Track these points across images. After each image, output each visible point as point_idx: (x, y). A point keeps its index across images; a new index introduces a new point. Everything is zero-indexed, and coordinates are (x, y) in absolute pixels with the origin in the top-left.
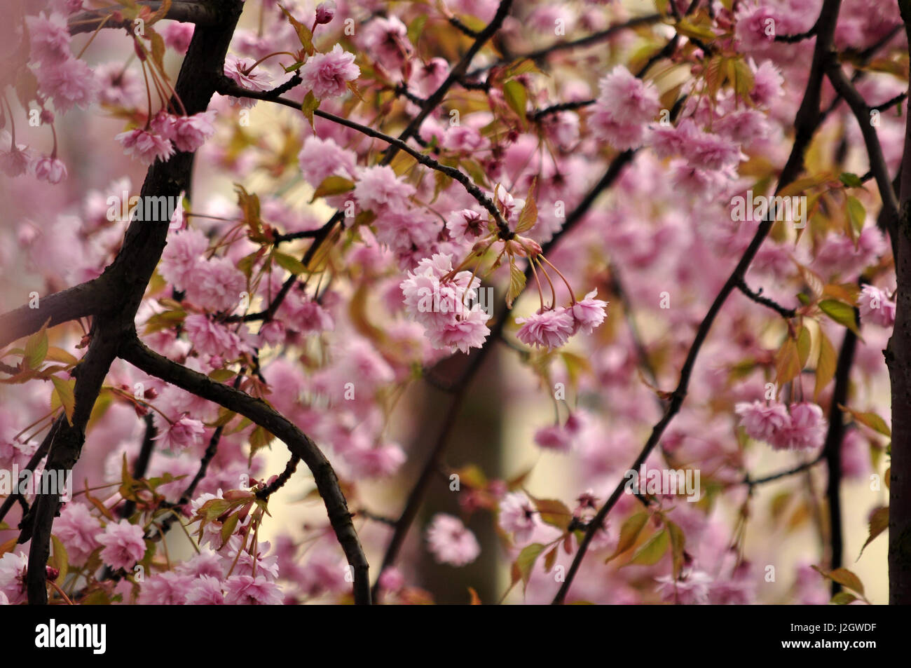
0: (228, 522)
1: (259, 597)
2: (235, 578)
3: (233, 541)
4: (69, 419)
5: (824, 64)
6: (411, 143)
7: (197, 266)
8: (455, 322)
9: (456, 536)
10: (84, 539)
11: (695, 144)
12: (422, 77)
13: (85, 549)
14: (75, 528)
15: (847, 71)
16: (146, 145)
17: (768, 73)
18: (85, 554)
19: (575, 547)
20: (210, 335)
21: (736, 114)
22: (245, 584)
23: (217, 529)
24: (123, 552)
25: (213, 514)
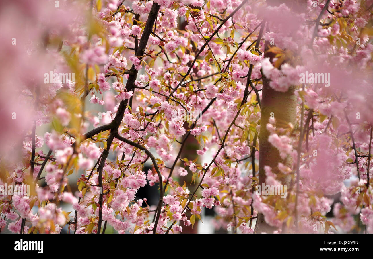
0: (136, 168)
2: (137, 179)
4: (106, 149)
5: (249, 83)
6: (171, 97)
7: (131, 121)
8: (179, 131)
9: (184, 171)
10: (110, 172)
11: (225, 97)
12: (174, 84)
15: (254, 84)
16: (120, 98)
17: (239, 84)
18: (110, 175)
19: (203, 174)
20: (133, 134)
21: (233, 91)
22: (139, 181)
23: (134, 170)
24: (117, 175)
25: (133, 167)
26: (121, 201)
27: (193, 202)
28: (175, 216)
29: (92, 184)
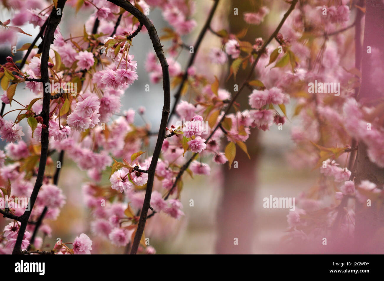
0: (117, 48)
1: (128, 77)
2: (119, 70)
3: (119, 55)
4: (56, 7)
10: (70, 57)
13: (71, 61)
14: (67, 53)
18: (71, 63)
22: (123, 72)
23: (113, 51)
24: (86, 63)
25: (111, 45)
26: (86, 112)
27: (231, 116)
28: (192, 145)
29: (29, 78)
